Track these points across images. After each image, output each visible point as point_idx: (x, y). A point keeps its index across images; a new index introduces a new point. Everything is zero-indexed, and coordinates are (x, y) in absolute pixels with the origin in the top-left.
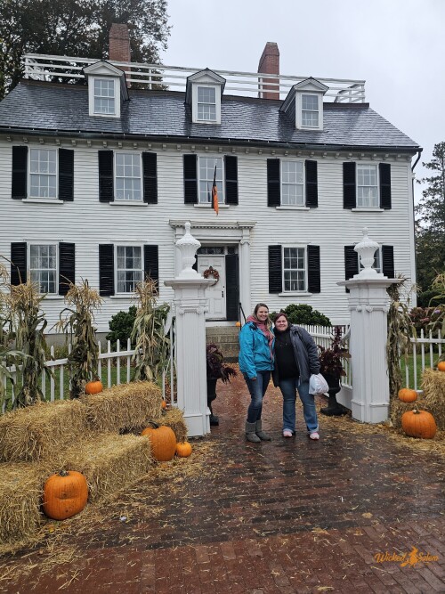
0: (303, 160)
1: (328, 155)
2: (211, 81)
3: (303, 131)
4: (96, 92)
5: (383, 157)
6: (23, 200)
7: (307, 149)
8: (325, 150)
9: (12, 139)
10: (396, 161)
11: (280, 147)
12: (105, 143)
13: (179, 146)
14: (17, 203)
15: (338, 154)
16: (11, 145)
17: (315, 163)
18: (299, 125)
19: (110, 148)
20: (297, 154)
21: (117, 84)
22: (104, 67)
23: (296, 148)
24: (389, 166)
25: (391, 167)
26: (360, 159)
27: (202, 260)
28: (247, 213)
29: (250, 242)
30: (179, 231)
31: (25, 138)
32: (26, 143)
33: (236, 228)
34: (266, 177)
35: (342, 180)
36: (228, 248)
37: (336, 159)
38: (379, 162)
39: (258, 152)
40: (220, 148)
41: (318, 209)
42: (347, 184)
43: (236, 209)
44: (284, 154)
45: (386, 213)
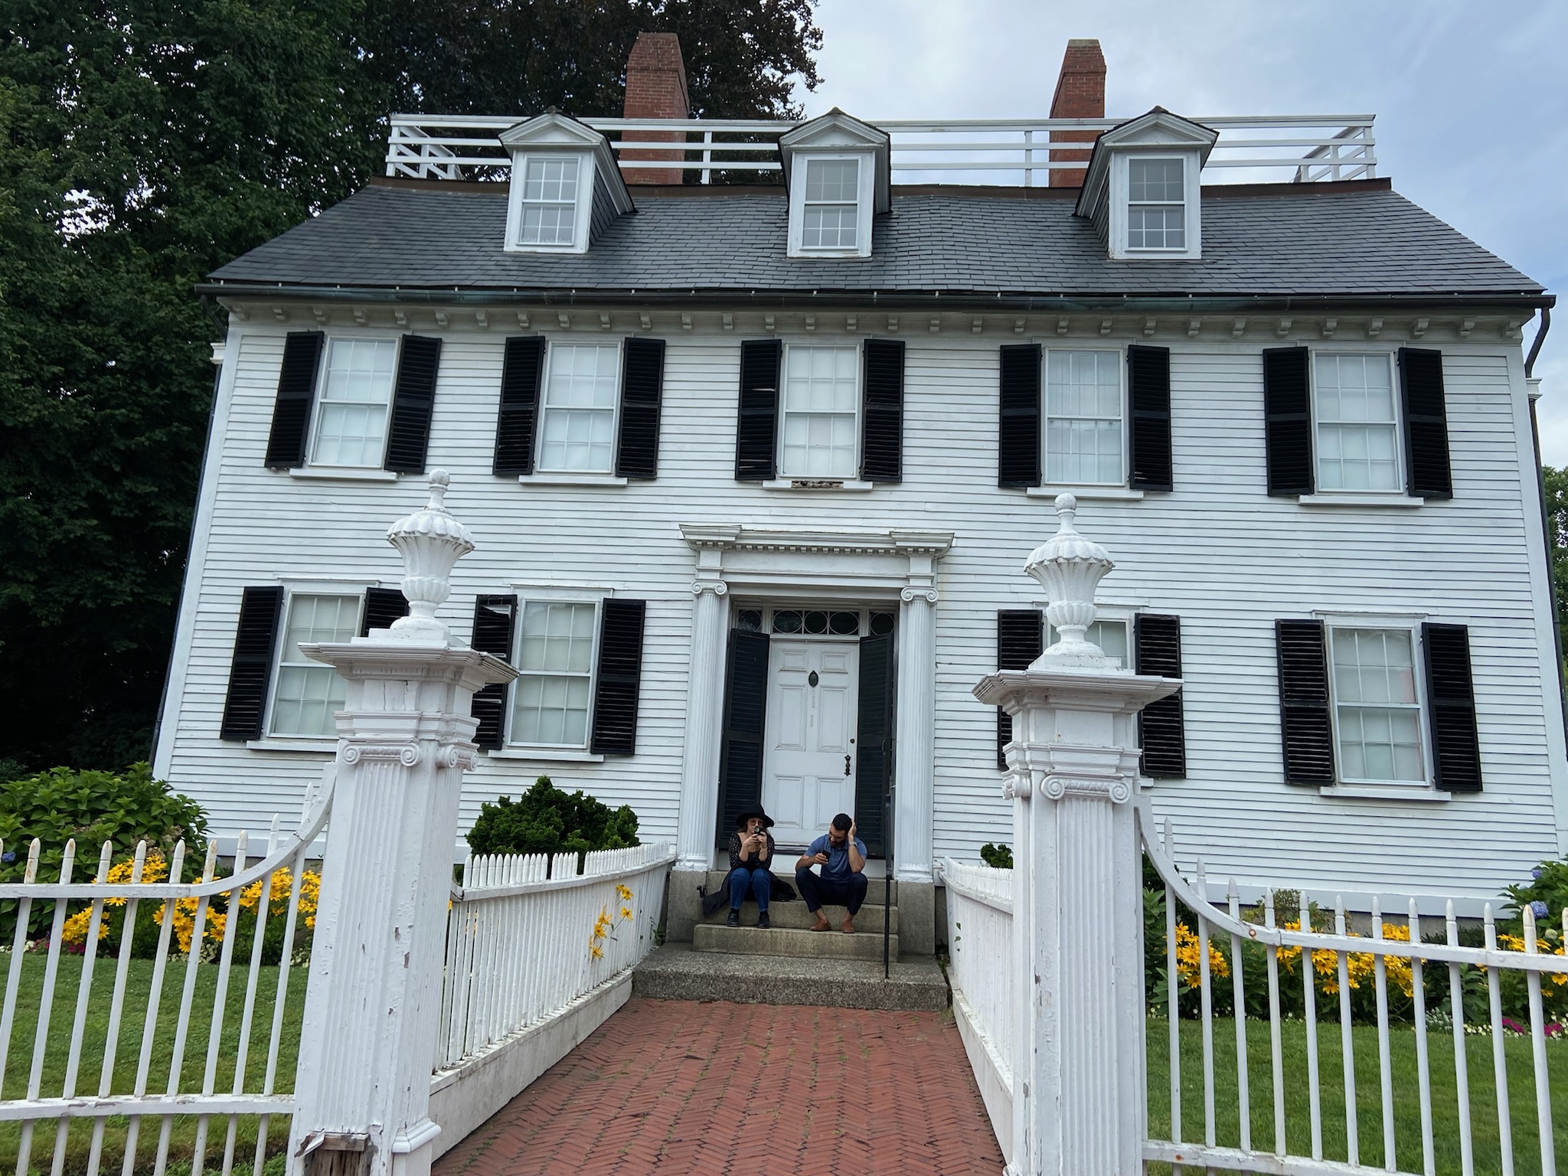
0: (1118, 345)
1: (1204, 329)
2: (849, 142)
4: (530, 190)
5: (1409, 328)
6: (293, 472)
7: (1131, 310)
8: (1191, 310)
9: (288, 316)
10: (1459, 340)
11: (1037, 308)
12: (523, 317)
13: (728, 317)
14: (275, 479)
15: (1238, 323)
16: (281, 331)
17: (1162, 354)
18: (1119, 245)
19: (538, 330)
20: (1097, 330)
21: (586, 169)
22: (556, 127)
24: (1435, 359)
25: (1445, 361)
26: (1325, 339)
27: (787, 652)
28: (929, 507)
29: (934, 597)
30: (711, 560)
31: (319, 309)
32: (323, 324)
33: (887, 551)
34: (996, 400)
35: (1261, 406)
36: (872, 614)
37: (1236, 339)
38: (1396, 347)
39: (969, 328)
40: (852, 317)
41: (1173, 496)
42: (1277, 418)
43: (896, 496)
44: (1054, 330)
45: (1435, 516)
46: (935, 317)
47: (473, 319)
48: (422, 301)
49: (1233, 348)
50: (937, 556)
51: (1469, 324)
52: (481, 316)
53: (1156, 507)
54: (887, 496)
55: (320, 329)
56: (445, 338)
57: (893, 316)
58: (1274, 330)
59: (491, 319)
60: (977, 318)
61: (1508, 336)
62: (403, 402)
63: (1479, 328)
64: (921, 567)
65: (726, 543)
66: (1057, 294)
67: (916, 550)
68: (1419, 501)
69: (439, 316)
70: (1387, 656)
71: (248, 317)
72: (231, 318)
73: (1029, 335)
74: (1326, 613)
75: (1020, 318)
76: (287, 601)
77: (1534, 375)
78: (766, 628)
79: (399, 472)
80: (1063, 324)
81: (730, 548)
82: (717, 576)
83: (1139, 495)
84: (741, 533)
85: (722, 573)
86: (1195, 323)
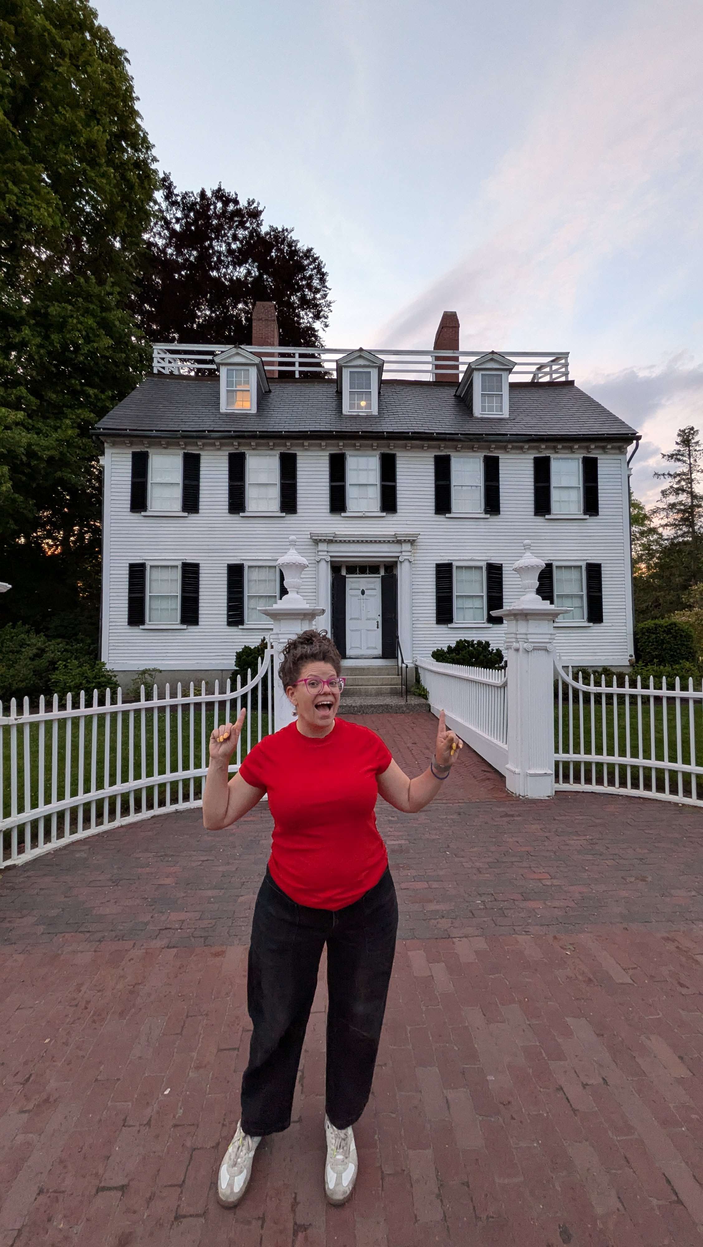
0: (481, 455)
1: (513, 448)
2: (367, 363)
3: (482, 419)
4: (229, 384)
5: (588, 449)
6: (143, 514)
7: (487, 441)
8: (509, 441)
9: (132, 444)
10: (605, 453)
11: (450, 440)
12: (236, 443)
13: (323, 443)
14: (136, 516)
15: (526, 446)
16: (130, 451)
17: (497, 459)
18: (477, 411)
19: (242, 449)
20: (472, 448)
21: (253, 373)
22: (238, 354)
23: (471, 440)
24: (595, 460)
25: (599, 461)
26: (557, 452)
27: (352, 582)
28: (408, 522)
29: (412, 559)
30: (323, 547)
31: (146, 441)
32: (147, 447)
33: (393, 541)
34: (433, 478)
35: (532, 480)
36: (385, 565)
37: (524, 453)
38: (582, 456)
39: (422, 447)
40: (375, 443)
41: (500, 516)
42: (539, 485)
43: (395, 518)
44: (456, 449)
45: (592, 521)
46: (409, 443)
47: (214, 445)
48: (192, 437)
49: (524, 456)
50: (412, 542)
51: (609, 447)
52: (218, 443)
53: (494, 519)
54: (391, 518)
55: (146, 450)
56: (201, 453)
57: (392, 443)
58: (538, 449)
59: (222, 445)
60: (426, 444)
61: (622, 451)
62: (187, 482)
63: (613, 448)
64: (406, 547)
65: (329, 540)
66: (458, 434)
67: (405, 540)
68: (587, 517)
69: (199, 443)
70: (574, 575)
71: (114, 445)
72: (106, 445)
73: (446, 450)
74: (553, 560)
75: (442, 444)
76: (148, 568)
77: (630, 466)
78: (344, 573)
79: (189, 513)
80: (459, 446)
81: (330, 542)
82: (325, 553)
83: (488, 516)
84: (335, 535)
85: (328, 552)
86: (510, 446)
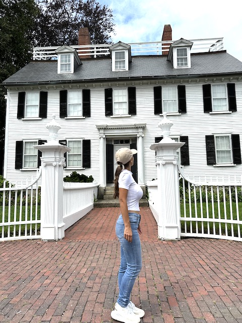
0: (176, 85)
2: (123, 48)
4: (62, 61)
5: (229, 79)
6: (22, 119)
7: (178, 78)
9: (18, 89)
10: (239, 81)
11: (160, 79)
12: (62, 86)
13: (102, 84)
14: (19, 120)
15: (198, 80)
16: (18, 92)
17: (184, 87)
18: (175, 66)
20: (172, 82)
21: (72, 56)
23: (170, 78)
25: (235, 85)
26: (214, 82)
27: (117, 148)
28: (141, 119)
29: (143, 136)
30: (102, 131)
31: (24, 87)
33: (134, 128)
34: (153, 98)
35: (202, 96)
36: (132, 139)
37: (198, 83)
38: (227, 83)
39: (147, 84)
40: (125, 83)
41: (186, 114)
42: (205, 98)
43: (135, 117)
45: (233, 114)
46: (141, 82)
47: (53, 87)
48: (43, 84)
49: (197, 85)
50: (143, 128)
51: (240, 78)
53: (183, 115)
55: (24, 91)
56: (48, 91)
57: (133, 82)
58: (204, 81)
59: (56, 87)
60: (149, 81)
62: (41, 104)
64: (141, 130)
66: (164, 76)
67: (139, 127)
68: (231, 112)
69: (47, 87)
70: (225, 141)
71: (11, 90)
72: (7, 90)
73: (159, 84)
74: (214, 134)
75: (157, 81)
76: (24, 143)
78: (113, 143)
79: (42, 118)
80: (165, 82)
81: (105, 129)
83: (180, 114)
84: (107, 126)
85: (104, 134)
86: (190, 80)
